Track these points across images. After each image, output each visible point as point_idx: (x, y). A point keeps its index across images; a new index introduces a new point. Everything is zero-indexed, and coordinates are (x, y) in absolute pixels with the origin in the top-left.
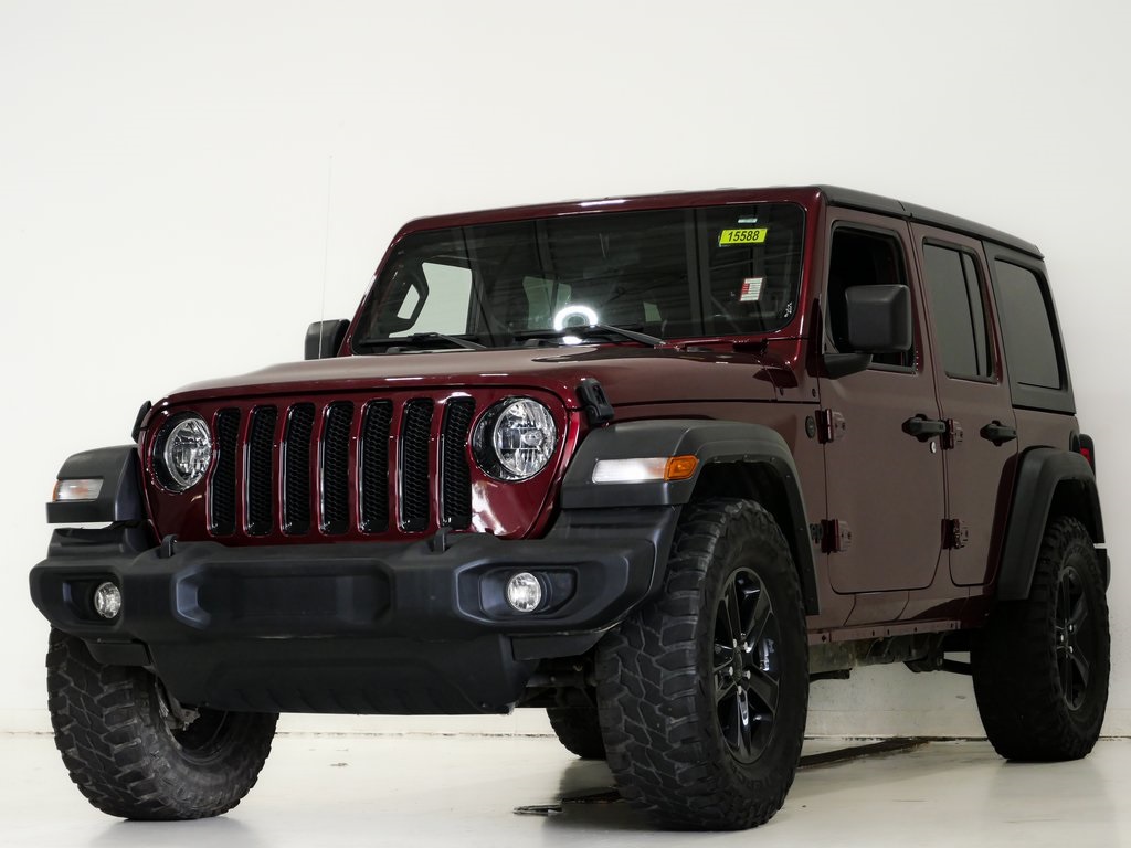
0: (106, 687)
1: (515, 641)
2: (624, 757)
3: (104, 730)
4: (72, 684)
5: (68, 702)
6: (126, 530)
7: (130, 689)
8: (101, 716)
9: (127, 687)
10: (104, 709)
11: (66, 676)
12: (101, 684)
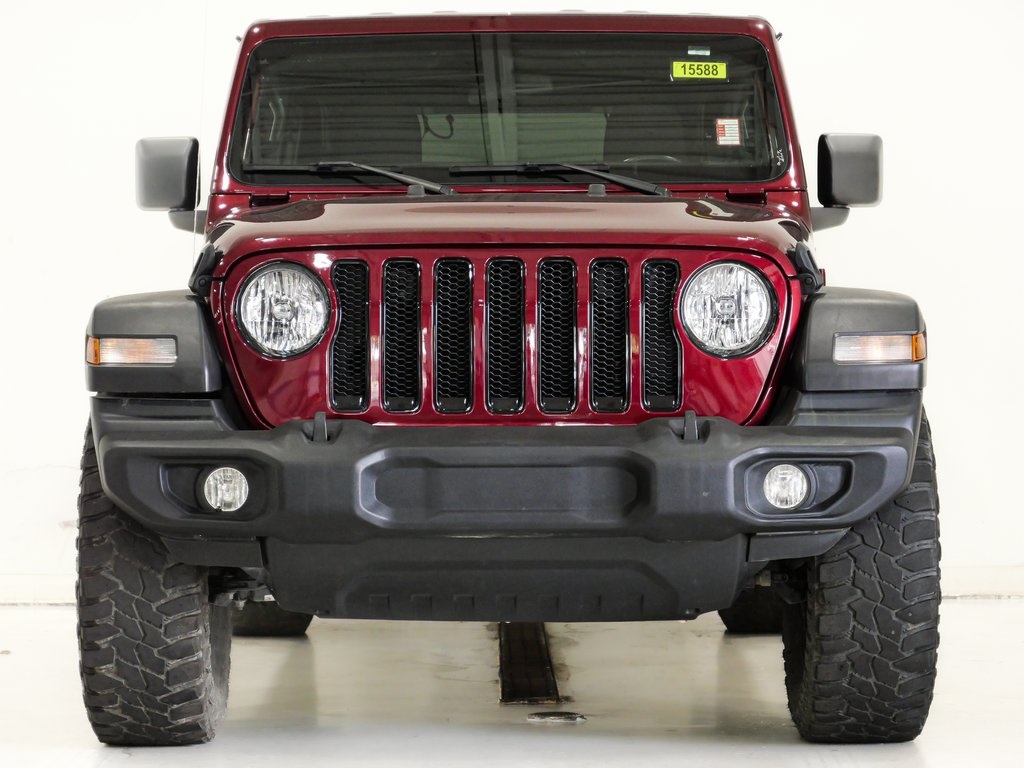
0: (170, 591)
1: (753, 541)
2: (842, 667)
3: (160, 642)
4: (121, 588)
5: (114, 609)
6: (213, 402)
7: (198, 593)
8: (160, 627)
9: (195, 590)
10: (164, 617)
11: (113, 578)
12: (162, 588)
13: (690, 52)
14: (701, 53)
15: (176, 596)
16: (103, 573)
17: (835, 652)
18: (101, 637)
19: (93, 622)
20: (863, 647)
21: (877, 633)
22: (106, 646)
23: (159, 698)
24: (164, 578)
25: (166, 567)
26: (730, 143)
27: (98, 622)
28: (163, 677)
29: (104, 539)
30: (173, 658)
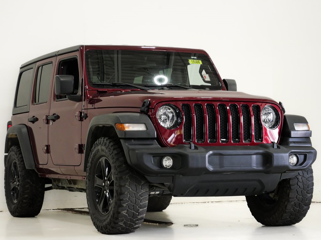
2: (292, 205)
3: (139, 204)
4: (131, 190)
5: (129, 195)
6: (155, 140)
8: (140, 200)
10: (141, 197)
11: (129, 187)
12: (141, 190)
13: (192, 57)
14: (194, 58)
15: (144, 192)
16: (126, 186)
17: (292, 202)
18: (124, 203)
19: (123, 199)
20: (298, 200)
21: (302, 197)
22: (125, 206)
23: (134, 219)
24: (141, 187)
25: (142, 184)
26: (208, 80)
27: (124, 199)
28: (137, 214)
29: (126, 177)
30: (141, 208)
